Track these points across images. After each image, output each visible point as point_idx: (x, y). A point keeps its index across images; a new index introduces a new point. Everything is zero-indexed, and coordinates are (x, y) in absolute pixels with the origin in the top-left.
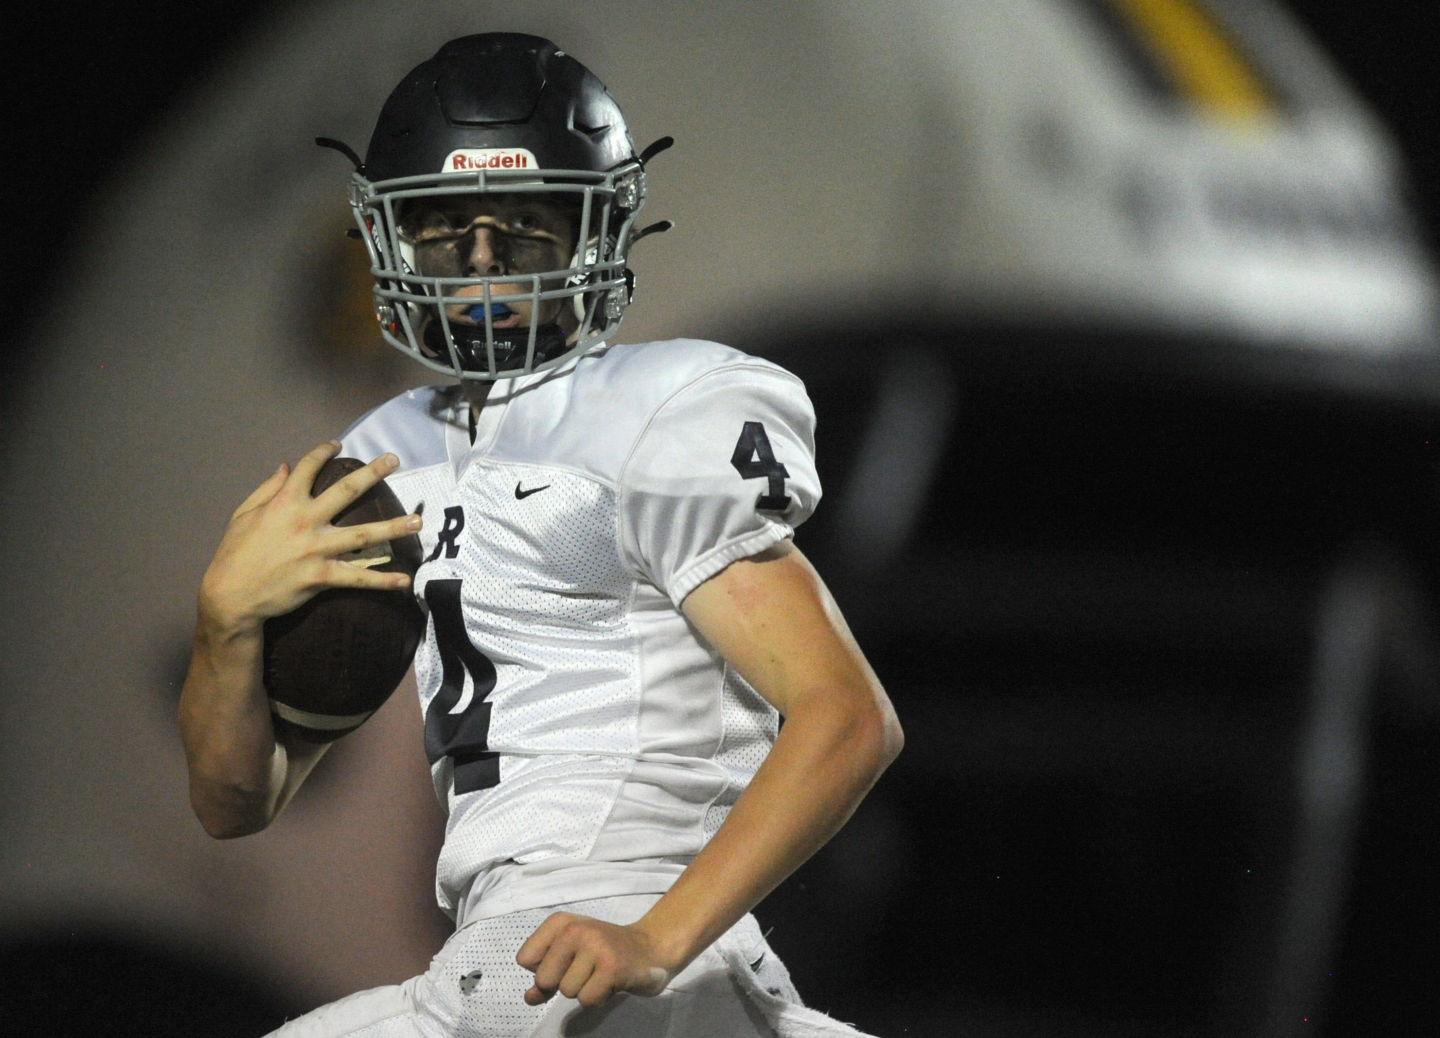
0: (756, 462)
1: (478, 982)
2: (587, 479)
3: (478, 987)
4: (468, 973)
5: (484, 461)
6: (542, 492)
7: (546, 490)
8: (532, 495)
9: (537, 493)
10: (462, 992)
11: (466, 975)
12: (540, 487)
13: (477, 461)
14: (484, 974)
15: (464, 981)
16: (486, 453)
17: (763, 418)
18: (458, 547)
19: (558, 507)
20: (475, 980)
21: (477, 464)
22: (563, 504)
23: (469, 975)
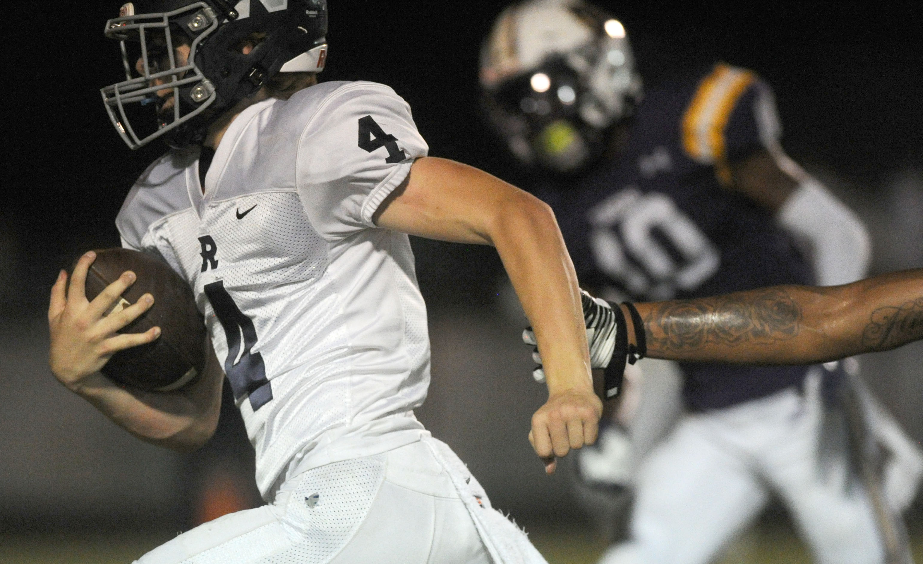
0: (374, 140)
1: (318, 500)
2: (277, 193)
3: (318, 503)
4: (309, 495)
5: (214, 203)
6: (253, 210)
7: (255, 208)
8: (248, 214)
9: (251, 212)
10: (308, 506)
11: (308, 497)
12: (250, 208)
13: (209, 205)
14: (320, 495)
15: (307, 501)
16: (213, 198)
17: (369, 112)
18: (217, 261)
19: (266, 216)
20: (316, 499)
21: (209, 206)
22: (269, 213)
23: (310, 497)
